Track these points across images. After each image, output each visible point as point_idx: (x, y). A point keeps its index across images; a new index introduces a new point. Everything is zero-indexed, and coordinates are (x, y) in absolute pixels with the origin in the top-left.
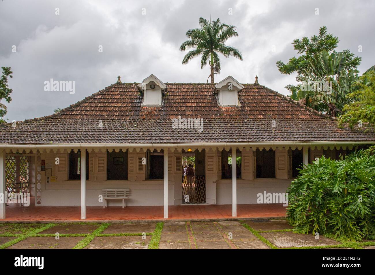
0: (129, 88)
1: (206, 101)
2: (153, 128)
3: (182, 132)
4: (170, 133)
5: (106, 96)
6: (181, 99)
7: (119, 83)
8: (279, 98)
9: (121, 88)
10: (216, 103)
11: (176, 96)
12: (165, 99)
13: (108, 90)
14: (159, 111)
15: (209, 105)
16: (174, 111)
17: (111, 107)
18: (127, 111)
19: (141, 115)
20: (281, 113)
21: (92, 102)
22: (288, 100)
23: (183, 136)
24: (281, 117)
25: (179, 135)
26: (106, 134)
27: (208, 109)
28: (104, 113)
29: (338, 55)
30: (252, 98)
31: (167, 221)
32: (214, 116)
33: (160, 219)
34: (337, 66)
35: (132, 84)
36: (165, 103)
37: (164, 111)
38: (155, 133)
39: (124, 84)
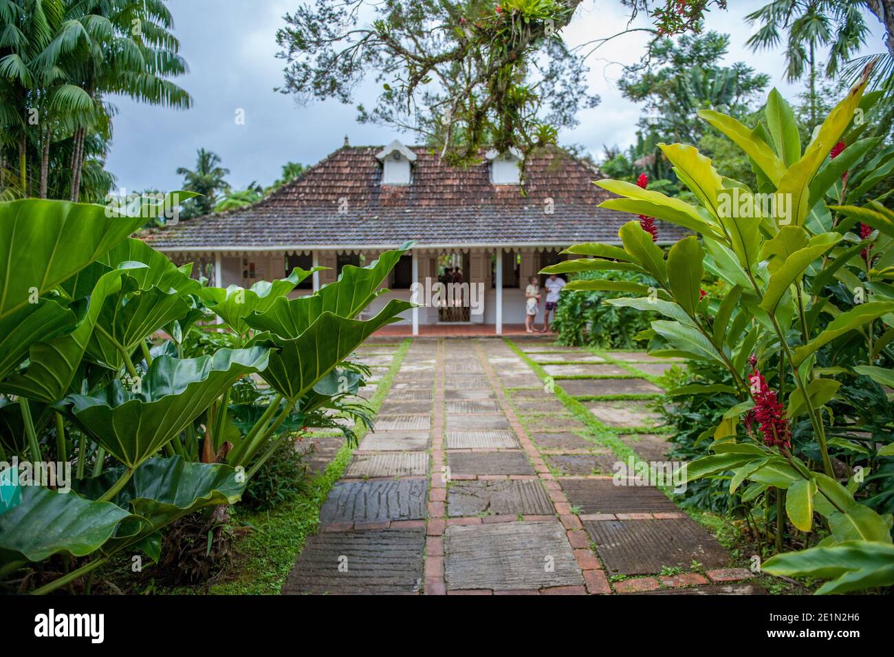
0: (362, 155)
1: (473, 176)
2: (399, 221)
3: (435, 228)
4: (420, 229)
5: (330, 170)
6: (437, 173)
7: (347, 148)
8: (583, 169)
9: (350, 155)
10: (487, 180)
11: (431, 167)
12: (415, 174)
13: (332, 159)
14: (407, 193)
15: (478, 183)
16: (427, 192)
17: (340, 187)
18: (362, 193)
19: (382, 200)
20: (580, 194)
21: (312, 180)
22: (596, 173)
23: (436, 233)
24: (579, 201)
25: (432, 232)
26: (342, 232)
27: (475, 189)
28: (330, 197)
29: (721, 72)
30: (542, 170)
31: (416, 337)
32: (482, 200)
33: (408, 335)
34: (719, 94)
35: (365, 148)
36: (414, 180)
37: (413, 193)
38: (402, 229)
39: (354, 148)
